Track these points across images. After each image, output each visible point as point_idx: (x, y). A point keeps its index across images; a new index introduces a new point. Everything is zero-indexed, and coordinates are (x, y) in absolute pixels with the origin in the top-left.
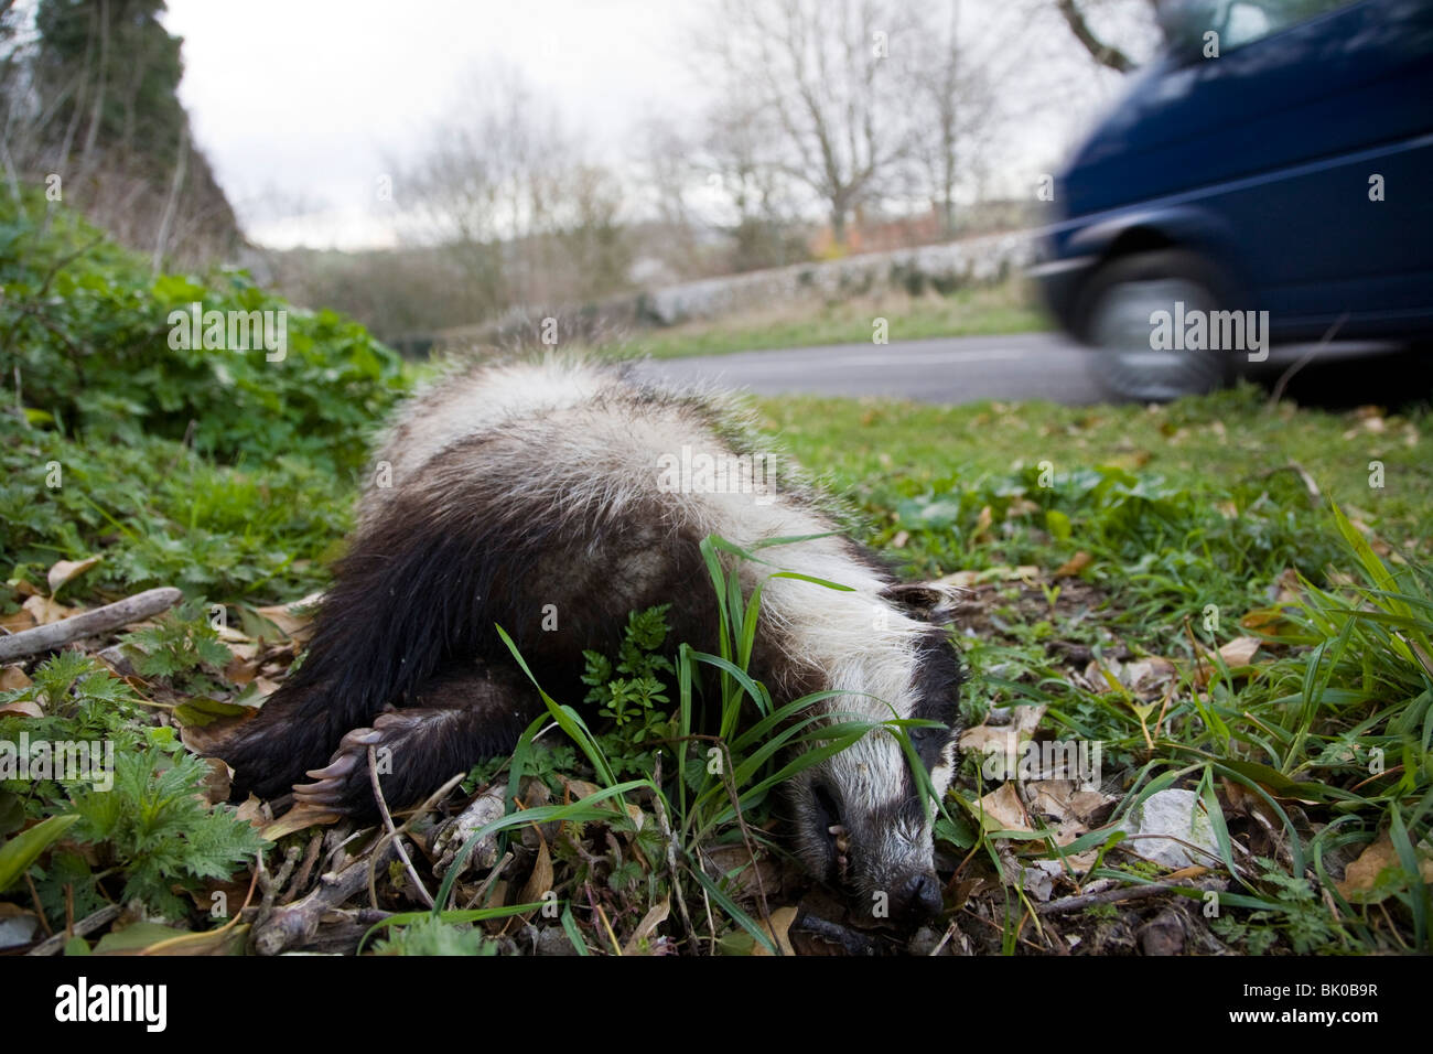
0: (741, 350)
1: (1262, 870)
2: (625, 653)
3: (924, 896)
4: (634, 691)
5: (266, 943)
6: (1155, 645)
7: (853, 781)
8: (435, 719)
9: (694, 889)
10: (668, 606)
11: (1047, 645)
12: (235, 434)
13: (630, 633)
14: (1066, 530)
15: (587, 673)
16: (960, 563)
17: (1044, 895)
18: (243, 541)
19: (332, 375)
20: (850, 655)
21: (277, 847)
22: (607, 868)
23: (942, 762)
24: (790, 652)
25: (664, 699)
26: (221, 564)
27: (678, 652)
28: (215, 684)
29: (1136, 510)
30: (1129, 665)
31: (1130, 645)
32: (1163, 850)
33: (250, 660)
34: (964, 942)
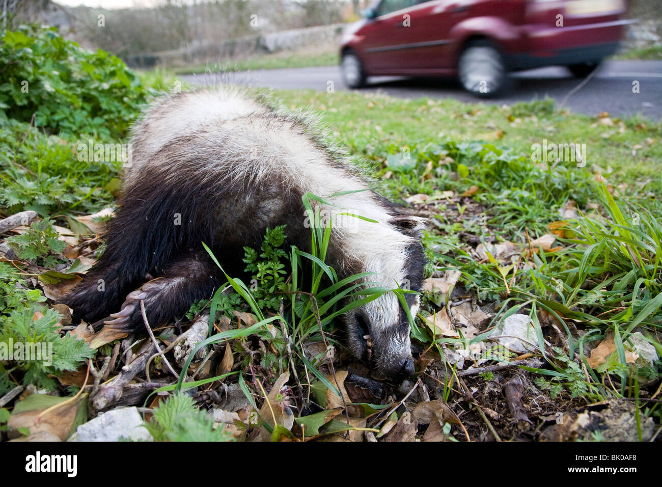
0: (308, 66)
1: (556, 354)
2: (264, 248)
3: (407, 368)
4: (270, 269)
5: (98, 404)
6: (508, 235)
7: (375, 314)
8: (172, 284)
9: (299, 362)
10: (285, 226)
11: (458, 234)
12: (56, 117)
13: (267, 238)
14: (467, 174)
15: (246, 258)
16: (418, 190)
17: (460, 366)
18: (66, 180)
19: (106, 86)
20: (374, 254)
21: (99, 351)
22: (259, 356)
23: (415, 303)
24: (346, 252)
25: (284, 272)
26: (56, 195)
27: (291, 250)
28: (58, 260)
29: (500, 165)
30: (496, 246)
31: (497, 236)
32: (513, 343)
33: (75, 246)
34: (424, 388)
